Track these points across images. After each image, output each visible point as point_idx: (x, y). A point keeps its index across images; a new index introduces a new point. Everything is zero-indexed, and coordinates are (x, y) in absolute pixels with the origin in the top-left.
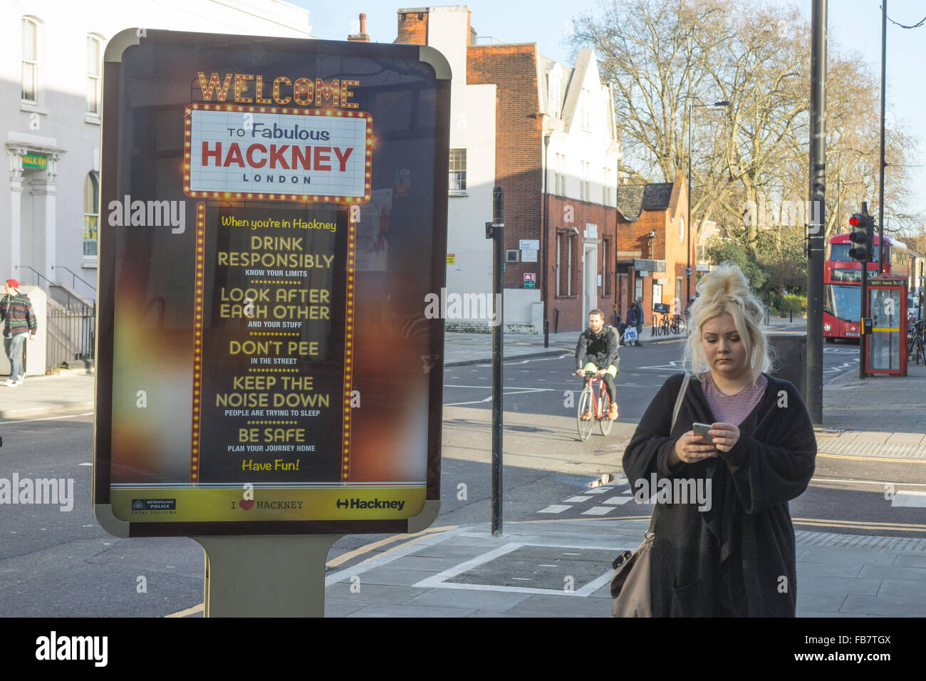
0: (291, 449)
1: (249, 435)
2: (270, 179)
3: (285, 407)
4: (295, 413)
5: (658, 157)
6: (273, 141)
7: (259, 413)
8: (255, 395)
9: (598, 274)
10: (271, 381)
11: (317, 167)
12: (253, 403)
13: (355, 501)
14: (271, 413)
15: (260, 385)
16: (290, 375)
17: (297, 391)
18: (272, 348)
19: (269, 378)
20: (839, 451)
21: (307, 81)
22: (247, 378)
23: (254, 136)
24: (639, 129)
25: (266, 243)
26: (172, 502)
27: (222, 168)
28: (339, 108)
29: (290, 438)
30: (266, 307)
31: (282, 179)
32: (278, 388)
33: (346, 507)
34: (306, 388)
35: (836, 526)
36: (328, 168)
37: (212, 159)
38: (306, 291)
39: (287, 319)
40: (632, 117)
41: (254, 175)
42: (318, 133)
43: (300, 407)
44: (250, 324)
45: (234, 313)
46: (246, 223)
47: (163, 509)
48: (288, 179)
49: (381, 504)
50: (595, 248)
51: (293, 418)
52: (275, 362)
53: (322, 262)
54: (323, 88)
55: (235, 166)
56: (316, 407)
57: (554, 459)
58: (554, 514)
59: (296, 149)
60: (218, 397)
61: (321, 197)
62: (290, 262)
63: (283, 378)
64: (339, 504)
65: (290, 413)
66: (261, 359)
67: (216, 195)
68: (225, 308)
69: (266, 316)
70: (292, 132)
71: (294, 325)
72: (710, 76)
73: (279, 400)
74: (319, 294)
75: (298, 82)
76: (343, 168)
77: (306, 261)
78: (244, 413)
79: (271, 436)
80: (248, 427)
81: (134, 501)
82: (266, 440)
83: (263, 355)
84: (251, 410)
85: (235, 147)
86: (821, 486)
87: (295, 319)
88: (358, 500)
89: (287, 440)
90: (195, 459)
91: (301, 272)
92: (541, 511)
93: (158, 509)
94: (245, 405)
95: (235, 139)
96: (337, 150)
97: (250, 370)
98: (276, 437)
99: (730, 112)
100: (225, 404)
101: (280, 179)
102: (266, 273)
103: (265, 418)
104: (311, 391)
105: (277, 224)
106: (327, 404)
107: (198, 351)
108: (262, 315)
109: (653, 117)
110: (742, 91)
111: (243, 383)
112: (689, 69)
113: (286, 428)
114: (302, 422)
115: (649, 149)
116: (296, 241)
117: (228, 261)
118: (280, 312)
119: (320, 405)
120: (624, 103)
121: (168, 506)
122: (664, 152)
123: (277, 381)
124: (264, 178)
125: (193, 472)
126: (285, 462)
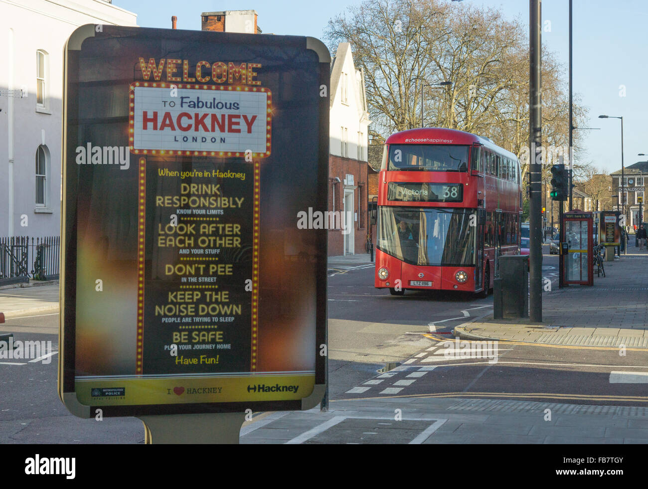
0: (212, 347)
1: (180, 337)
2: (195, 139)
3: (208, 315)
4: (216, 319)
5: (396, 124)
6: (196, 110)
7: (189, 320)
8: (185, 306)
9: (355, 212)
10: (197, 295)
11: (230, 130)
12: (183, 312)
13: (261, 386)
14: (197, 319)
15: (189, 299)
16: (211, 290)
17: (217, 302)
18: (197, 269)
19: (195, 293)
20: (559, 342)
21: (222, 64)
22: (179, 293)
23: (182, 106)
24: (381, 103)
25: (192, 189)
26: (122, 390)
27: (158, 132)
28: (247, 85)
29: (212, 339)
30: (192, 238)
31: (204, 140)
32: (202, 300)
33: (255, 391)
34: (223, 300)
35: (572, 398)
36: (239, 131)
37: (150, 125)
38: (223, 225)
39: (209, 247)
40: (376, 94)
41: (183, 137)
42: (231, 104)
43: (219, 315)
44: (181, 252)
45: (168, 243)
46: (177, 173)
47: (115, 395)
48: (209, 140)
49: (281, 389)
50: (352, 193)
51: (215, 324)
52: (200, 280)
53: (235, 203)
54: (234, 69)
55: (167, 130)
56: (231, 315)
57: (348, 352)
58: (359, 394)
59: (214, 117)
60: (157, 308)
61: (234, 153)
62: (210, 203)
63: (206, 293)
64: (249, 389)
65: (212, 319)
66: (189, 278)
67: (154, 152)
68: (161, 239)
69: (192, 245)
70: (211, 103)
71: (214, 252)
72: (433, 63)
73: (203, 310)
74: (232, 227)
75: (215, 65)
76: (249, 131)
77: (223, 202)
78: (177, 320)
79: (197, 338)
80: (180, 331)
81: (93, 390)
82: (194, 341)
83: (190, 275)
84: (182, 317)
85: (168, 115)
86: (554, 369)
87: (215, 247)
88: (264, 386)
89: (210, 340)
90: (139, 357)
91: (219, 211)
92: (349, 392)
93: (111, 395)
94: (177, 313)
95: (168, 109)
96: (245, 117)
97: (181, 287)
98: (201, 338)
99: (449, 90)
100: (162, 313)
101: (202, 140)
102: (192, 212)
103: (193, 323)
104: (228, 302)
105: (200, 174)
106: (239, 312)
107: (141, 272)
108: (189, 244)
109: (391, 94)
110: (457, 74)
111: (176, 297)
112: (418, 58)
113: (208, 331)
114: (221, 326)
115: (389, 118)
116: (215, 187)
117: (163, 203)
118: (203, 242)
119: (234, 313)
120: (370, 83)
121: (119, 393)
122: (400, 120)
123: (201, 295)
124: (190, 139)
125: (138, 366)
126: (208, 357)
